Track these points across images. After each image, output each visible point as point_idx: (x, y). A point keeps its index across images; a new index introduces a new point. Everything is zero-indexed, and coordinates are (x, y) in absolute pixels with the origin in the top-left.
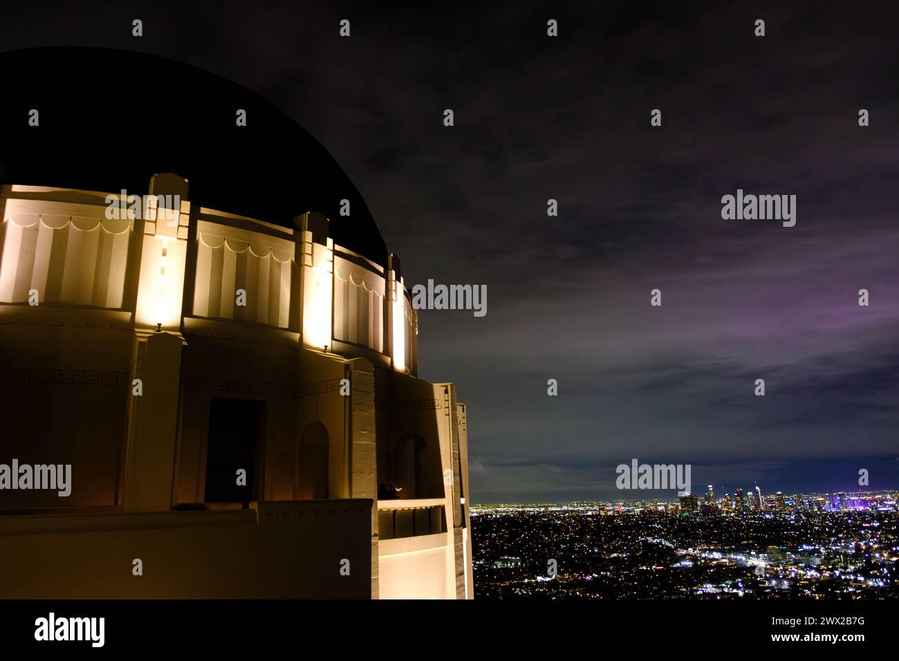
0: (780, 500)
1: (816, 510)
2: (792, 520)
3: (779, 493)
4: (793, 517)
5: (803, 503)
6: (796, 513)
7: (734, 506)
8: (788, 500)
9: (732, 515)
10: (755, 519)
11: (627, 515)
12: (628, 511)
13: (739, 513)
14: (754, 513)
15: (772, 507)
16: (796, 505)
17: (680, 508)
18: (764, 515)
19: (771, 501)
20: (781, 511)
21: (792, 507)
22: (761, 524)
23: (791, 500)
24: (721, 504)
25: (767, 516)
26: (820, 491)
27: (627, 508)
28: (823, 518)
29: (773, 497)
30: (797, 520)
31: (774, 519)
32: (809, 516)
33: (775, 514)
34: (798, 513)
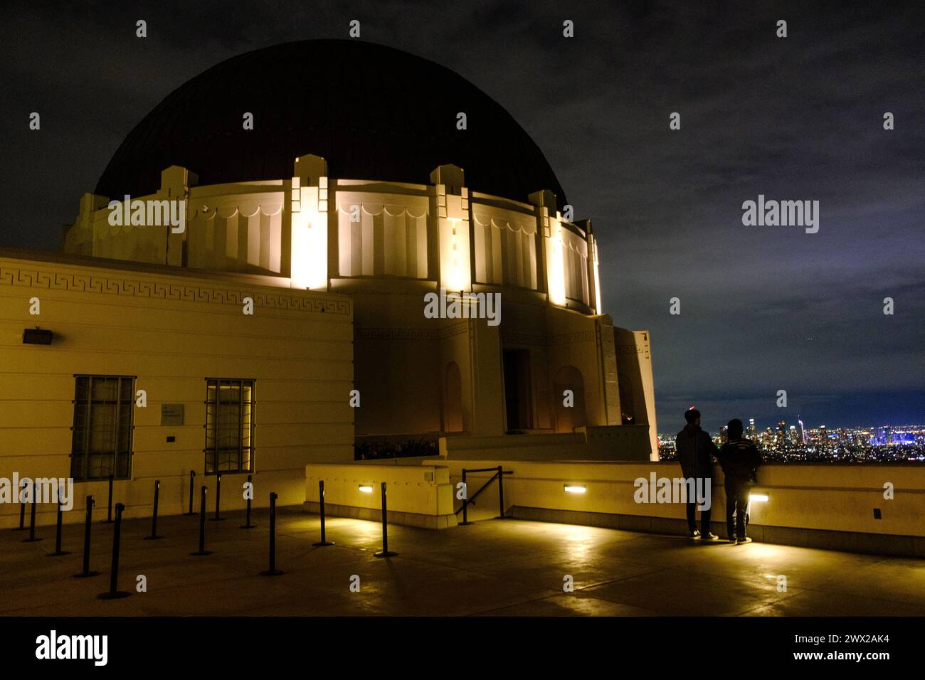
0: (824, 434)
1: (860, 444)
2: (835, 454)
3: (823, 427)
4: (836, 451)
5: (847, 437)
6: (840, 447)
7: (775, 440)
8: (832, 434)
9: (774, 448)
10: (797, 453)
11: (667, 449)
12: (667, 444)
13: (781, 447)
14: (796, 447)
15: (814, 441)
16: (839, 439)
17: (720, 442)
18: (806, 449)
19: (813, 435)
20: (823, 445)
21: (835, 441)
22: (804, 458)
23: (833, 435)
24: (763, 437)
25: (810, 450)
26: (865, 427)
27: (666, 442)
28: (867, 451)
29: (815, 431)
30: (840, 454)
31: (817, 453)
32: (852, 450)
33: (817, 447)
34: (841, 447)
